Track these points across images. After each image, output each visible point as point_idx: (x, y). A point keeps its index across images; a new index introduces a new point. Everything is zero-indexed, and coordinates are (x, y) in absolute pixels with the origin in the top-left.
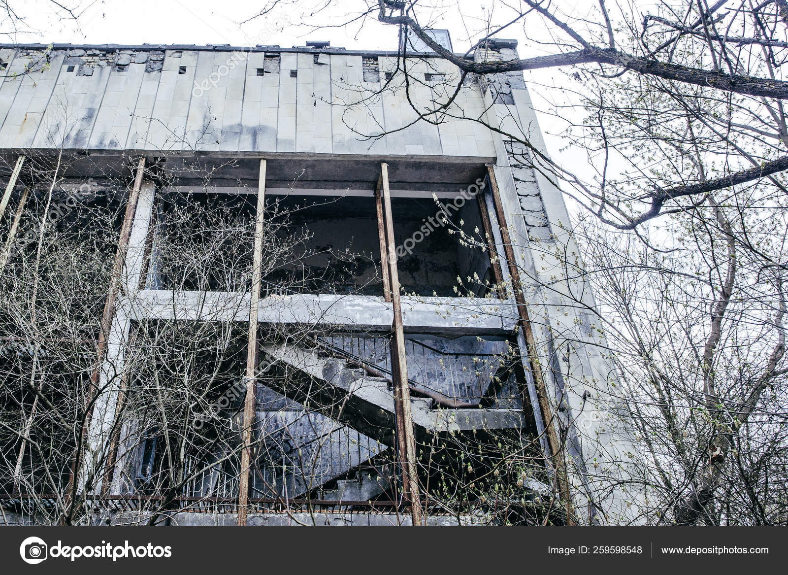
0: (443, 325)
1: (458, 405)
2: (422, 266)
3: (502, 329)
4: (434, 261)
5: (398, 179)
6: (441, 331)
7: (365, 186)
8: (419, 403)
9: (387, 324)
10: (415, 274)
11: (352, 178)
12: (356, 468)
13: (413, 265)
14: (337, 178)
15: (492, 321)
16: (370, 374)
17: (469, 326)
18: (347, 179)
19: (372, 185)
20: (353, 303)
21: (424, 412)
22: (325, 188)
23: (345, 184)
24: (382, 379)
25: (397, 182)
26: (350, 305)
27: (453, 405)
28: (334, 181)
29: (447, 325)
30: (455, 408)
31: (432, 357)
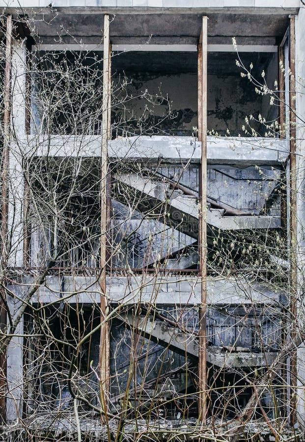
0: (236, 158)
1: (240, 214)
2: (234, 115)
3: (277, 161)
4: (243, 111)
5: (216, 34)
6: (235, 163)
7: (190, 41)
8: (216, 212)
9: (198, 158)
10: (229, 121)
11: (180, 33)
12: (177, 252)
13: (227, 114)
14: (167, 33)
15: (271, 155)
16: (185, 193)
17: (255, 159)
18: (175, 34)
19: (195, 39)
20: (175, 142)
21: (218, 218)
22: (158, 44)
23: (174, 38)
24: (192, 196)
25: (215, 36)
26: (173, 144)
27: (237, 214)
28: (165, 36)
29: (239, 158)
30: (238, 215)
31: (233, 183)
